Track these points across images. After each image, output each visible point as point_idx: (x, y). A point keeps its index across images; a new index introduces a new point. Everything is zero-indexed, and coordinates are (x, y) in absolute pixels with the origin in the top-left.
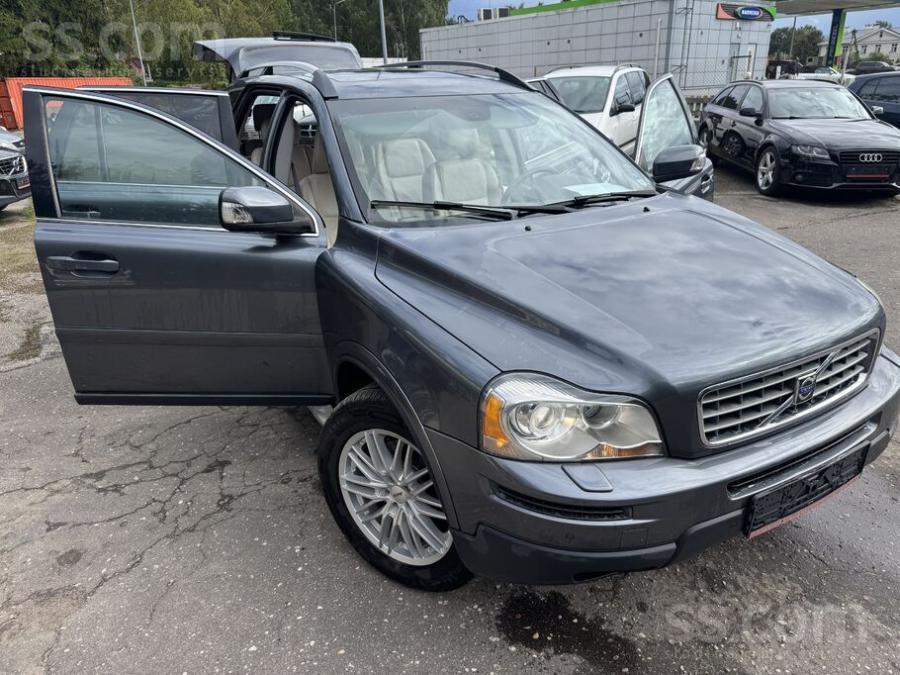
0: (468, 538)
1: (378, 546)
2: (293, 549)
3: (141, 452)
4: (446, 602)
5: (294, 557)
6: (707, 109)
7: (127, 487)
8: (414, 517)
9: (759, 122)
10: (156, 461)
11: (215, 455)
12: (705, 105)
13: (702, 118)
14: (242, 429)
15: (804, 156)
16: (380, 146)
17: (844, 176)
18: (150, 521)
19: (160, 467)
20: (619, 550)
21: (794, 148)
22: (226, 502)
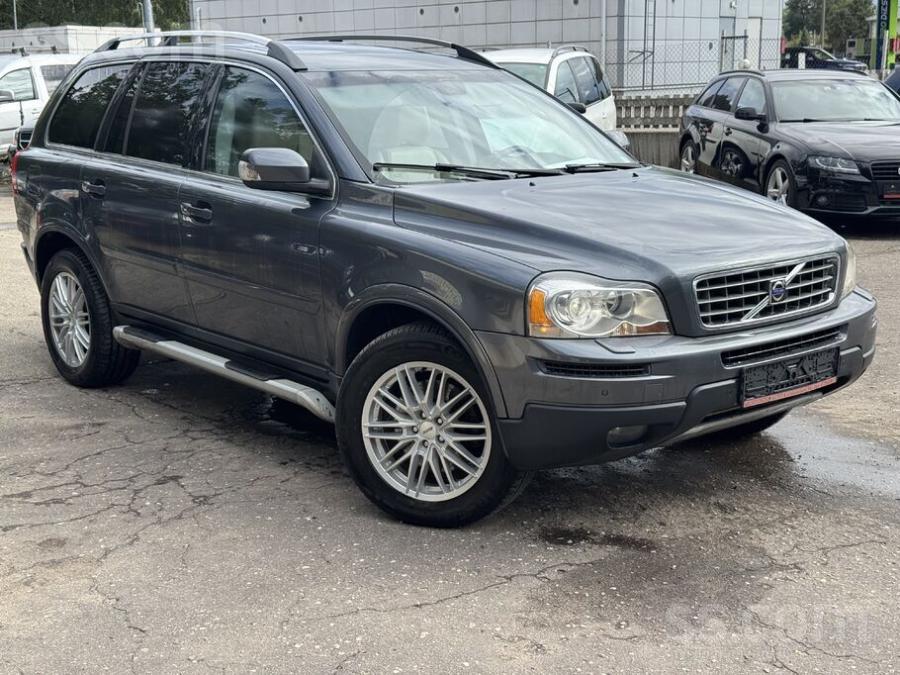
0: (515, 421)
2: (303, 518)
6: (689, 112)
9: (763, 128)
10: (86, 482)
11: (159, 473)
12: (686, 107)
13: (683, 126)
15: (826, 171)
17: (881, 197)
18: (123, 517)
20: (642, 404)
21: (811, 160)
22: (202, 500)
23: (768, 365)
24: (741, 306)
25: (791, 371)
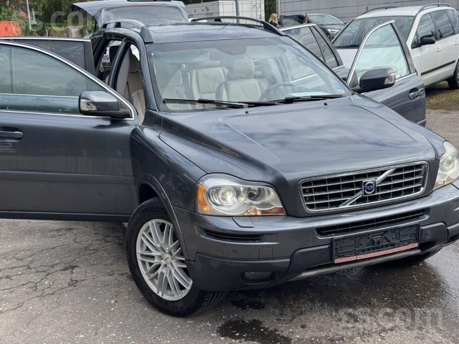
0: (192, 263)
1: (157, 293)
2: (110, 302)
3: (23, 261)
4: (192, 322)
5: (111, 305)
7: (14, 277)
8: (175, 270)
10: (32, 266)
11: (69, 263)
14: (88, 251)
16: (194, 72)
18: (27, 291)
19: (35, 268)
20: (259, 259)
22: (73, 283)
23: (356, 236)
24: (340, 197)
25: (376, 240)
